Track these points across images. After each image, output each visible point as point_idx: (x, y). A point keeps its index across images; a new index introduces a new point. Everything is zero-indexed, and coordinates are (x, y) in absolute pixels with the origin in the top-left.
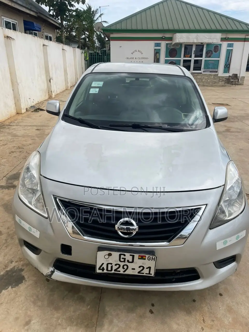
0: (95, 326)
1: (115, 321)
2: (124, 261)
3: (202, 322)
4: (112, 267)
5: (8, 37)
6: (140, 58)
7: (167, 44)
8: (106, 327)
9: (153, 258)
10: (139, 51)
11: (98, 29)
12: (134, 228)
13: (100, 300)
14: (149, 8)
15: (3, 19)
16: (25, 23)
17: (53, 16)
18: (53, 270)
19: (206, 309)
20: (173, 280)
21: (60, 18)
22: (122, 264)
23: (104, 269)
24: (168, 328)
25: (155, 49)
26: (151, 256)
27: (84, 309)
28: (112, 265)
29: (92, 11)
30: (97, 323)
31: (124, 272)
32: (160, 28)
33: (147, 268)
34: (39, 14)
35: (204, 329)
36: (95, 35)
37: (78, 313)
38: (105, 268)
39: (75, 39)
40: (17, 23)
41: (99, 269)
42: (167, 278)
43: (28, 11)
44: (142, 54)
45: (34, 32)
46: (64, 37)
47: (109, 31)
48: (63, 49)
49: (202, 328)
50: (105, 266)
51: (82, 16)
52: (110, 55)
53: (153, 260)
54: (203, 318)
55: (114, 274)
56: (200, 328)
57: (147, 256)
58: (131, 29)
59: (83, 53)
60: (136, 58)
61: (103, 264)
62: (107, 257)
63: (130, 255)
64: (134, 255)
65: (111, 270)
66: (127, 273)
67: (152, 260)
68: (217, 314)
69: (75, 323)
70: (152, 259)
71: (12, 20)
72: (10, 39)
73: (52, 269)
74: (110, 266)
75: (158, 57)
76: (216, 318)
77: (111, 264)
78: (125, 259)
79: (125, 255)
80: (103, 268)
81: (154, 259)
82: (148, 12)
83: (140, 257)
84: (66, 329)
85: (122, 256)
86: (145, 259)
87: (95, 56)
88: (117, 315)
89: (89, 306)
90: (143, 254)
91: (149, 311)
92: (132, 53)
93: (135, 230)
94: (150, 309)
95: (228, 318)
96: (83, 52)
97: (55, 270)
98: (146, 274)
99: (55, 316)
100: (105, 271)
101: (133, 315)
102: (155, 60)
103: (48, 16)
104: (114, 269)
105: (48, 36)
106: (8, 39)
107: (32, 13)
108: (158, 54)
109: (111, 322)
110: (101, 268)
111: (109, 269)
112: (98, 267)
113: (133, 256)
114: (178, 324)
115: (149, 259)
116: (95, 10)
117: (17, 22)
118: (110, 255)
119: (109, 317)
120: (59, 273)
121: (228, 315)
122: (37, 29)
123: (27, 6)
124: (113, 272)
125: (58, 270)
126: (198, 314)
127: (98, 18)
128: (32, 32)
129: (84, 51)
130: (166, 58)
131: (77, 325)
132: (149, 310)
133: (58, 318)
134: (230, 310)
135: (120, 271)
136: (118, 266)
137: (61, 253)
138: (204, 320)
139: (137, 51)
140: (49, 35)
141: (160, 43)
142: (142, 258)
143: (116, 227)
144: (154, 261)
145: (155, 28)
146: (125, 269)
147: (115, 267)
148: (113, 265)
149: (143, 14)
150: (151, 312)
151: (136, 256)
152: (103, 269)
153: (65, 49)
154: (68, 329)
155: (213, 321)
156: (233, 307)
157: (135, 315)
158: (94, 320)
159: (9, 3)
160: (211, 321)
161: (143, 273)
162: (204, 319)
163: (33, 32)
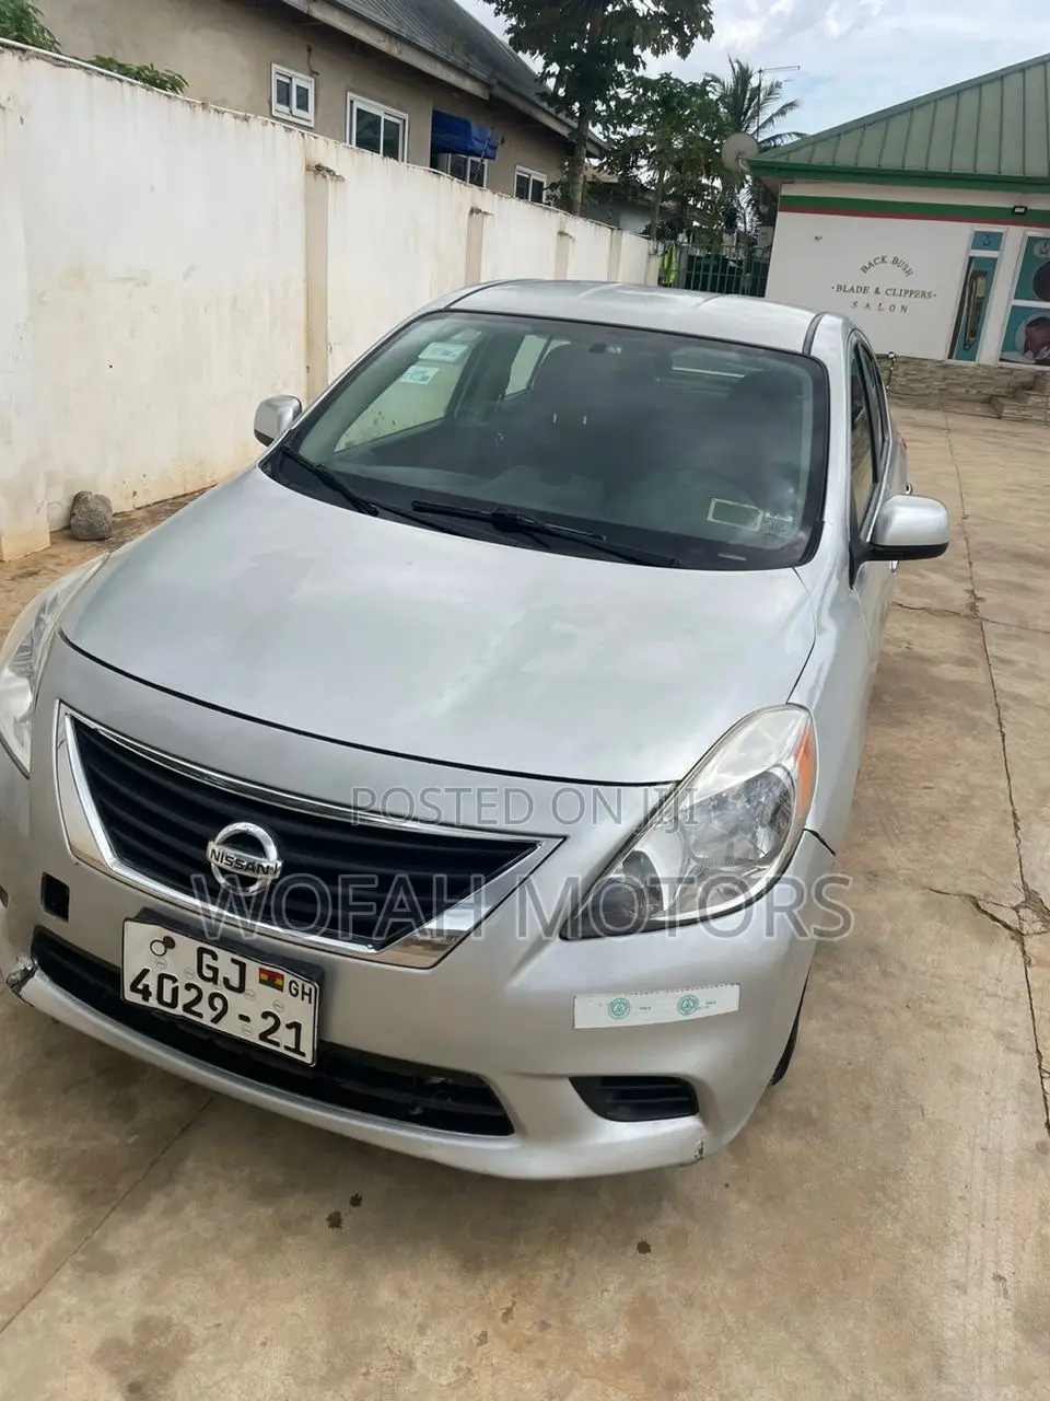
0: (115, 1203)
1: (190, 1211)
2: (214, 980)
3: (500, 1314)
4: (175, 991)
5: (319, 168)
6: (898, 292)
7: (1032, 241)
8: (148, 1218)
9: (307, 991)
10: (895, 261)
11: (737, 159)
12: (265, 865)
13: (182, 1133)
14: (977, 84)
15: (352, 102)
16: (439, 122)
17: (552, 98)
18: (29, 968)
19: (547, 1277)
20: (414, 1110)
21: (579, 109)
22: (207, 988)
23: (150, 994)
24: (355, 1293)
25: (971, 259)
26: (300, 983)
27: (111, 1139)
28: (177, 984)
29: (750, 87)
30: (127, 1198)
31: (216, 1020)
32: (1010, 168)
33: (289, 1026)
34: (498, 91)
35: (486, 1342)
36: (746, 186)
37: (82, 1148)
38: (153, 989)
39: (642, 198)
40: (404, 121)
41: (134, 988)
42: (381, 1093)
43: (452, 78)
44: (909, 273)
45: (472, 161)
46: (580, 187)
47: (779, 169)
48: (561, 233)
49: (485, 1334)
50: (151, 981)
51: (683, 104)
52: (766, 267)
53: (306, 997)
54: (514, 1303)
55: (183, 1020)
56: (478, 1331)
57: (288, 978)
58: (851, 163)
59: (660, 254)
60: (877, 289)
61: (145, 972)
62: (159, 948)
63: (234, 961)
64: (244, 964)
65: (174, 1004)
66: (222, 1026)
67: (303, 999)
68: (578, 1311)
69: (54, 1174)
70: (304, 993)
71: (389, 109)
72: (325, 177)
73: (26, 963)
74: (168, 986)
75: (980, 294)
76: (565, 1321)
77: (174, 980)
78: (216, 971)
79: (215, 957)
80: (146, 987)
81: (310, 995)
82: (970, 98)
83: (265, 977)
84: (15, 1181)
85: (207, 959)
86: (280, 988)
87: (706, 268)
88: (210, 1194)
89: (136, 1136)
90: (279, 965)
91: (326, 1216)
92: (864, 269)
93: (267, 871)
94: (339, 1210)
95: (611, 1337)
96: (656, 251)
97: (38, 972)
98: (287, 1048)
99: (10, 1133)
100: (153, 1002)
101: (264, 1212)
102: (966, 306)
103: (536, 99)
104: (181, 1001)
105: (528, 179)
106: (320, 176)
107: (468, 85)
108: (981, 281)
109: (174, 1209)
110: (140, 987)
111: (167, 998)
112: (128, 980)
113: (242, 967)
114: (403, 1294)
115: (294, 992)
116: (769, 84)
117: (406, 116)
118: (169, 943)
119: (180, 1190)
120: (45, 980)
121: (621, 1328)
122: (478, 146)
123: (451, 59)
124: (179, 1011)
125: (47, 973)
126: (502, 1283)
127: (770, 120)
128: (466, 160)
129: (661, 248)
130: (1016, 298)
131: (55, 1182)
132: (333, 1211)
133: (13, 1143)
134: (643, 1311)
135: (200, 1015)
136: (194, 993)
137: (42, 907)
138: (509, 1311)
139: (890, 259)
140: (533, 177)
141: (1001, 234)
142: (271, 980)
143: (212, 846)
144: (310, 1002)
145: (986, 166)
146: (218, 1011)
147: (185, 997)
148: (181, 985)
149: (946, 108)
150: (335, 1221)
151: (253, 968)
152: (146, 993)
153: (570, 234)
154: (20, 1186)
155: (544, 1326)
156: (660, 1308)
157: (270, 1211)
158: (122, 1187)
159: (379, 41)
160: (535, 1323)
161: (277, 1044)
162: (514, 1309)
163: (470, 158)
